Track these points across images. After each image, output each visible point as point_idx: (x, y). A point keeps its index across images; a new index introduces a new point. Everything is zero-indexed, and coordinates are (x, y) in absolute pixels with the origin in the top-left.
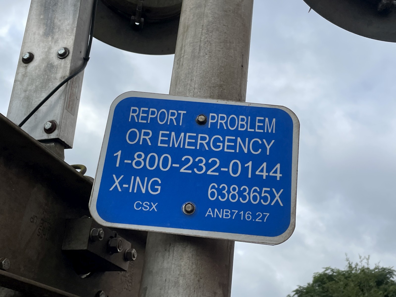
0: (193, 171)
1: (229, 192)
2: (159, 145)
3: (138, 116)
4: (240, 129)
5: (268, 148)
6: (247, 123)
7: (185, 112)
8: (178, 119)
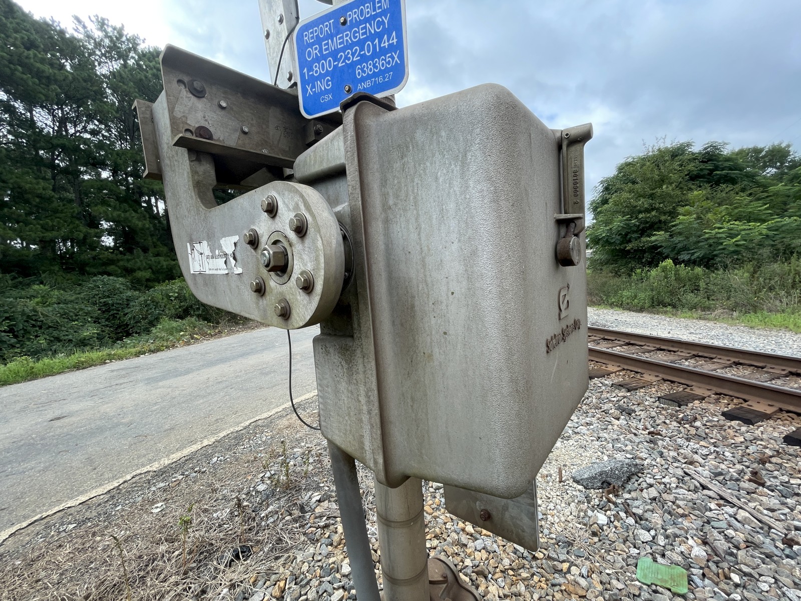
0: (346, 63)
1: (368, 68)
2: (324, 53)
3: (309, 38)
4: (367, 16)
5: (386, 22)
6: (370, 9)
7: (333, 20)
8: (330, 29)
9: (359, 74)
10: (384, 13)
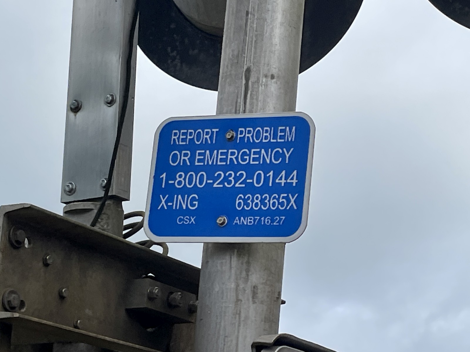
9: (240, 204)
10: (287, 145)
